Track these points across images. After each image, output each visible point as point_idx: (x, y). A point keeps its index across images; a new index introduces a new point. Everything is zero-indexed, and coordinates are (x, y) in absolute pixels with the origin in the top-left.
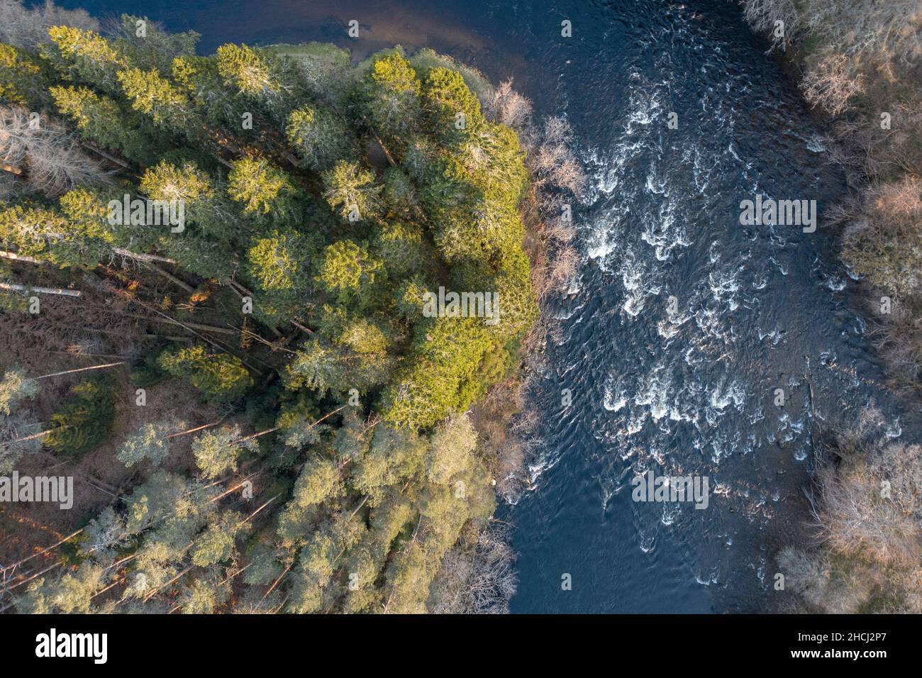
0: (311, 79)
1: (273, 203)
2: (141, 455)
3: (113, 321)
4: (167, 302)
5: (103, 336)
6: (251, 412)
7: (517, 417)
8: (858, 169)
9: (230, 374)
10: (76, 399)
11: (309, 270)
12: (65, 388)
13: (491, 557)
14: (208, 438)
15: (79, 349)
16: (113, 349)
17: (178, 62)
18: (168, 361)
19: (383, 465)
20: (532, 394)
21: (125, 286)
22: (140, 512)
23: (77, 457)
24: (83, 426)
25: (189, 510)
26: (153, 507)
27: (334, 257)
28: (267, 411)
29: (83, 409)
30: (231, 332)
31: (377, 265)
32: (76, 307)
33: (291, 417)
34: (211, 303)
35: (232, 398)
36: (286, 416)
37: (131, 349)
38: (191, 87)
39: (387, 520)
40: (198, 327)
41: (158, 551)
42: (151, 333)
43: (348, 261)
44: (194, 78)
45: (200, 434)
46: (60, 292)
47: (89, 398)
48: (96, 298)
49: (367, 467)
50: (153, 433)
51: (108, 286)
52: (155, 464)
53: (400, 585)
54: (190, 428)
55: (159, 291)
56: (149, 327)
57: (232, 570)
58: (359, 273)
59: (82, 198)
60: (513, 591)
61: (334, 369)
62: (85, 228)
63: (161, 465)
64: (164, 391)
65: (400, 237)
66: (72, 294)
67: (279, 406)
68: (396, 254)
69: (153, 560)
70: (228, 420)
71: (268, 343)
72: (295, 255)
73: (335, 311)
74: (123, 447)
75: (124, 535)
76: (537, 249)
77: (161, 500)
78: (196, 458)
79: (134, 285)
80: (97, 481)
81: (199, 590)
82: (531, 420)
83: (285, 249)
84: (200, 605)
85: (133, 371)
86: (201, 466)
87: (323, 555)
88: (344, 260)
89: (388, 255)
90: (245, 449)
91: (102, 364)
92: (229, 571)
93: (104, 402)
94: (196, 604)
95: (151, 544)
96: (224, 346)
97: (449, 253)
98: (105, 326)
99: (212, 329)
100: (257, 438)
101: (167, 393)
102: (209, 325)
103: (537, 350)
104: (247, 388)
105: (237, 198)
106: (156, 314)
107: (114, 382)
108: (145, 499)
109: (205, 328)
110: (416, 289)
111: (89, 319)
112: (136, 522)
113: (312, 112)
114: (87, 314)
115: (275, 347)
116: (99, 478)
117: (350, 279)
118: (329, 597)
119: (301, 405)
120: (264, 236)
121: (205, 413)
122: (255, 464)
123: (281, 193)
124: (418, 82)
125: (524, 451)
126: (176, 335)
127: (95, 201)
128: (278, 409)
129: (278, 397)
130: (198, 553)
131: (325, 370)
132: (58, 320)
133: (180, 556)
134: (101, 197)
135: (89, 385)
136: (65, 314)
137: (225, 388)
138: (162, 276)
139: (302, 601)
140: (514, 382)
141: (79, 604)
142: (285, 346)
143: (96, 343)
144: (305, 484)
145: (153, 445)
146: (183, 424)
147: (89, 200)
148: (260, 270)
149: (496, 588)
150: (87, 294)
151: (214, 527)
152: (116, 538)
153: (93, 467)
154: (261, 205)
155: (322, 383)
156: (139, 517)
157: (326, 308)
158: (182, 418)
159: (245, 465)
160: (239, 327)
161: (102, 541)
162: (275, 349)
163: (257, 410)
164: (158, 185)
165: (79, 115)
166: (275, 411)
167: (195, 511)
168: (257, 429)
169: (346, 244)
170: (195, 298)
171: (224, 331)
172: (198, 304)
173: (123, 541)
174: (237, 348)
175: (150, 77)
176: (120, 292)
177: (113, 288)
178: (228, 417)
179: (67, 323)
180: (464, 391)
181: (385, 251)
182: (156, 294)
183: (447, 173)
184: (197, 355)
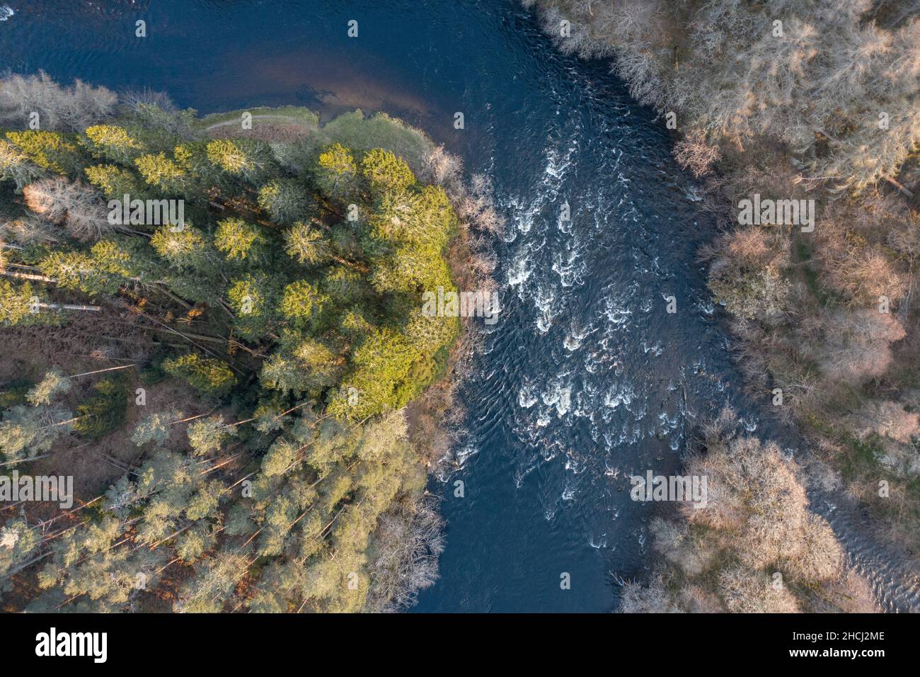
0: (278, 157)
1: (249, 252)
2: (149, 437)
3: (125, 330)
4: (169, 316)
5: (118, 343)
6: (235, 405)
7: (448, 412)
8: (725, 215)
9: (218, 376)
10: (97, 393)
11: (273, 302)
12: (87, 384)
13: (424, 523)
14: (199, 425)
15: (100, 354)
16: (126, 354)
17: (179, 150)
18: (169, 366)
19: (329, 446)
20: (460, 394)
21: (136, 303)
22: (148, 479)
23: (97, 440)
24: (102, 415)
25: (185, 479)
26: (157, 477)
27: (290, 294)
28: (248, 404)
29: (103, 402)
30: (220, 341)
31: (324, 299)
32: (96, 319)
33: (266, 410)
34: (204, 317)
35: (220, 394)
36: (261, 409)
37: (140, 354)
38: (188, 166)
39: (332, 488)
40: (194, 336)
41: (161, 509)
42: (156, 341)
43: (301, 297)
44: (190, 160)
45: (193, 422)
46: (85, 308)
47: (107, 393)
48: (112, 312)
49: (317, 448)
50: (158, 421)
51: (122, 303)
52: (159, 444)
53: (341, 536)
54: (187, 418)
55: (163, 307)
56: (155, 336)
57: (218, 527)
58: (310, 304)
59: (107, 248)
60: (442, 550)
61: (292, 375)
62: (108, 267)
63: (164, 446)
64: (167, 388)
65: (343, 277)
66: (93, 309)
67: (257, 400)
68: (339, 290)
69: (157, 515)
70: (216, 412)
71: (250, 351)
72: (264, 292)
73: (292, 333)
74: (135, 431)
75: (134, 498)
76: (467, 277)
77: (163, 471)
78: (189, 440)
79: (143, 302)
80: (112, 459)
81: (191, 539)
82: (458, 415)
83: (255, 289)
84: (192, 550)
85: (142, 372)
86: (193, 445)
87: (283, 512)
88: (298, 296)
89: (334, 291)
90: (227, 434)
91: (117, 366)
92: (214, 527)
93: (118, 396)
94: (189, 549)
95: (155, 503)
96: (215, 352)
97: (380, 290)
98: (120, 334)
99: (205, 338)
100: (238, 426)
101: (169, 389)
102: (203, 335)
103: (465, 358)
104: (232, 386)
105: (221, 249)
106: (160, 326)
107: (126, 380)
108: (151, 470)
109: (201, 338)
110: (353, 317)
111: (107, 329)
112: (144, 487)
113: (277, 186)
114: (105, 325)
115: (255, 354)
116: (114, 457)
117: (303, 310)
118: (289, 545)
119: (274, 400)
120: (240, 279)
121: (199, 406)
122: (238, 447)
123: (254, 243)
124: (354, 165)
125: (451, 439)
126: (176, 342)
127: (116, 248)
128: (256, 403)
129: (257, 394)
130: (191, 510)
131: (286, 375)
132: (82, 329)
133: (177, 513)
134: (120, 246)
135: (107, 382)
136: (88, 325)
137: (215, 386)
138: (166, 295)
139: (267, 547)
140: (446, 384)
141: (102, 547)
142: (264, 353)
143: (112, 348)
144: (270, 459)
145: (158, 430)
146: (180, 415)
147: (111, 249)
148: (236, 304)
149: (427, 547)
150: (105, 309)
151: (202, 491)
152: (129, 500)
153: (110, 448)
154: (240, 252)
155: (284, 386)
156: (147, 483)
157: (285, 331)
158: (180, 409)
159: (229, 447)
160: (227, 337)
161: (119, 501)
162: (255, 355)
163: (240, 404)
164: (163, 241)
165: (105, 185)
166: (253, 405)
167: (189, 480)
168: (239, 419)
169: (301, 283)
170: (192, 313)
171: (214, 340)
172: (194, 318)
173: (134, 503)
174: (225, 354)
175: (158, 159)
176: (132, 308)
177: (126, 305)
178: (217, 409)
179: (89, 332)
180: (400, 392)
181: (331, 287)
182: (160, 309)
183: (372, 235)
184: (192, 360)
